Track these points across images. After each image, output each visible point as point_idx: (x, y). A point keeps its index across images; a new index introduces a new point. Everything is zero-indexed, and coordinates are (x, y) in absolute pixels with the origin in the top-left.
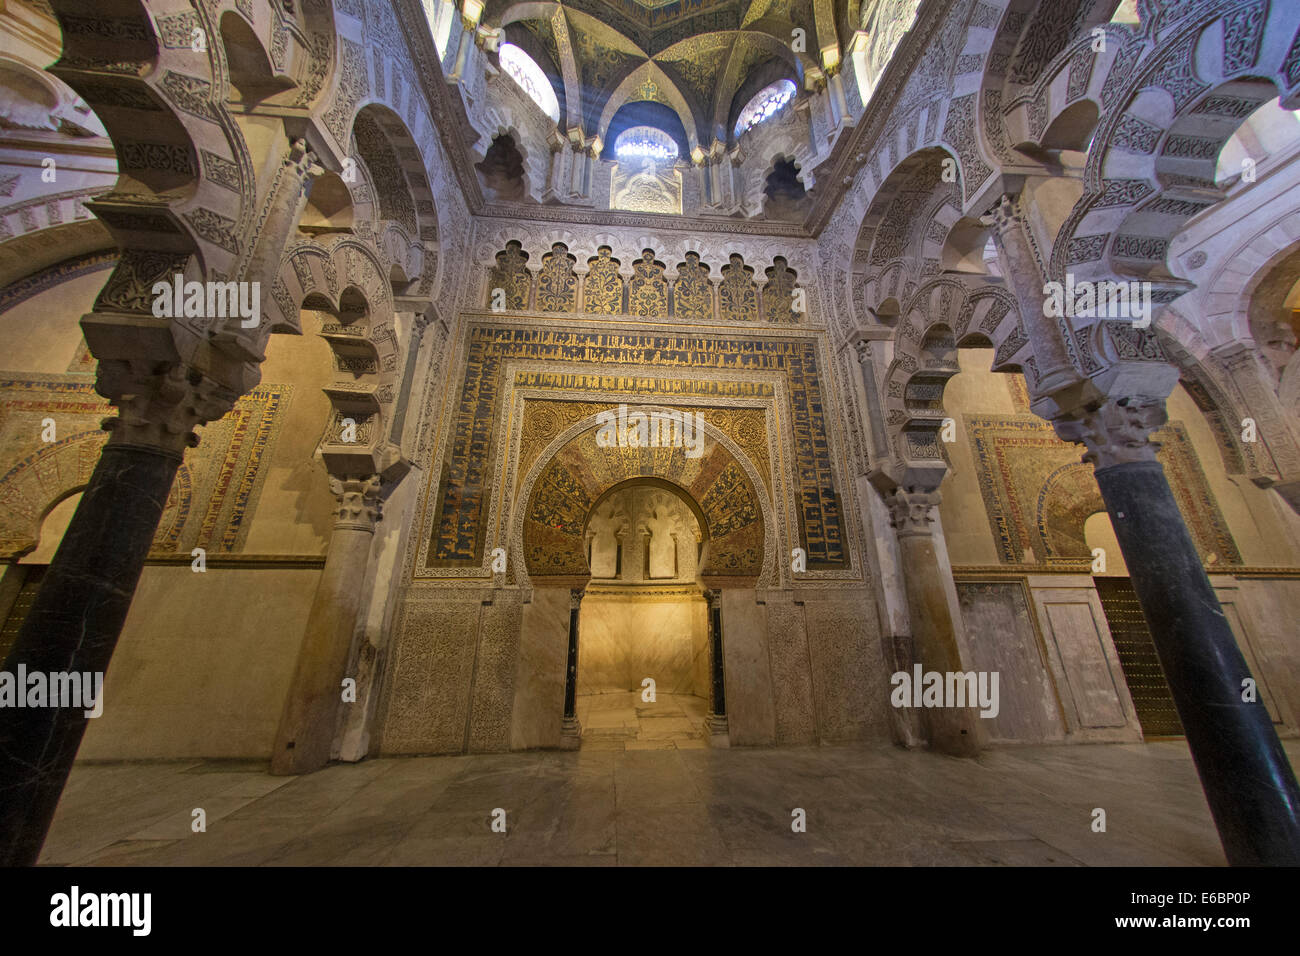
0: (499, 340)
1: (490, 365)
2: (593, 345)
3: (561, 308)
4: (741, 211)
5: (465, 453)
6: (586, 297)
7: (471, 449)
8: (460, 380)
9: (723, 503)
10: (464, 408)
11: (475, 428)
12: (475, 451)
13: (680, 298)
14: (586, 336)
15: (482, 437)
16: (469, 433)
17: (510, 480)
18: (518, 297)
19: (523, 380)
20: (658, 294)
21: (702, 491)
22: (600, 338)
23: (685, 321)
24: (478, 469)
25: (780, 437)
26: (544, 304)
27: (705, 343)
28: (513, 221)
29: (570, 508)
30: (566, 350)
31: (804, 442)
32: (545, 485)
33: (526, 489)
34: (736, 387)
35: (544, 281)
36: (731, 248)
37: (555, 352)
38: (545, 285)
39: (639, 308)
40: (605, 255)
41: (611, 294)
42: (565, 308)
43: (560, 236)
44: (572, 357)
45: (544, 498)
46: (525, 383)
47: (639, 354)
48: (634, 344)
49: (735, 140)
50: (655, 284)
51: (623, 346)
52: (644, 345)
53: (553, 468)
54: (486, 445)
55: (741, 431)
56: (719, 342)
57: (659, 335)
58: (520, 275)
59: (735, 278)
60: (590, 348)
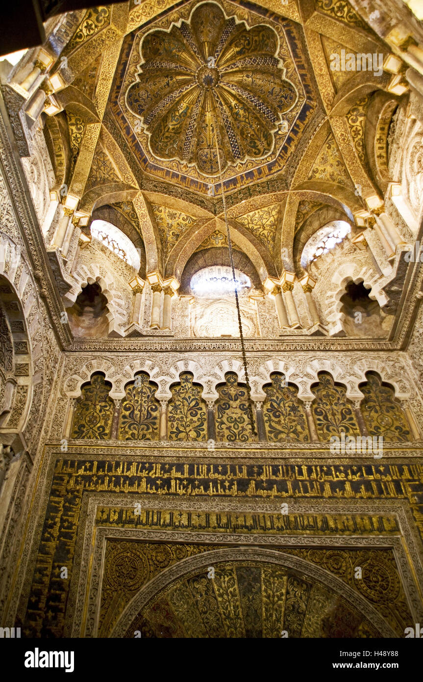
0: (81, 472)
1: (72, 498)
2: (179, 475)
3: (144, 436)
4: (321, 329)
5: (41, 606)
6: (170, 423)
7: (47, 602)
8: (40, 517)
10: (42, 550)
12: (51, 603)
13: (270, 420)
14: (171, 465)
16: (46, 580)
18: (101, 427)
19: (105, 517)
20: (245, 417)
22: (186, 467)
23: (279, 444)
24: (53, 628)
26: (127, 432)
27: (304, 468)
28: (98, 354)
30: (151, 481)
34: (351, 523)
35: (126, 409)
36: (317, 366)
37: (139, 485)
38: (127, 413)
39: (227, 433)
40: (187, 380)
41: (195, 419)
42: (148, 436)
43: (142, 364)
44: (157, 489)
46: (107, 520)
47: (231, 484)
48: (224, 473)
49: (302, 269)
50: (242, 407)
51: (212, 476)
52: (235, 474)
54: (63, 596)
56: (321, 467)
57: (252, 462)
58: (103, 404)
59: (327, 396)
60: (176, 479)
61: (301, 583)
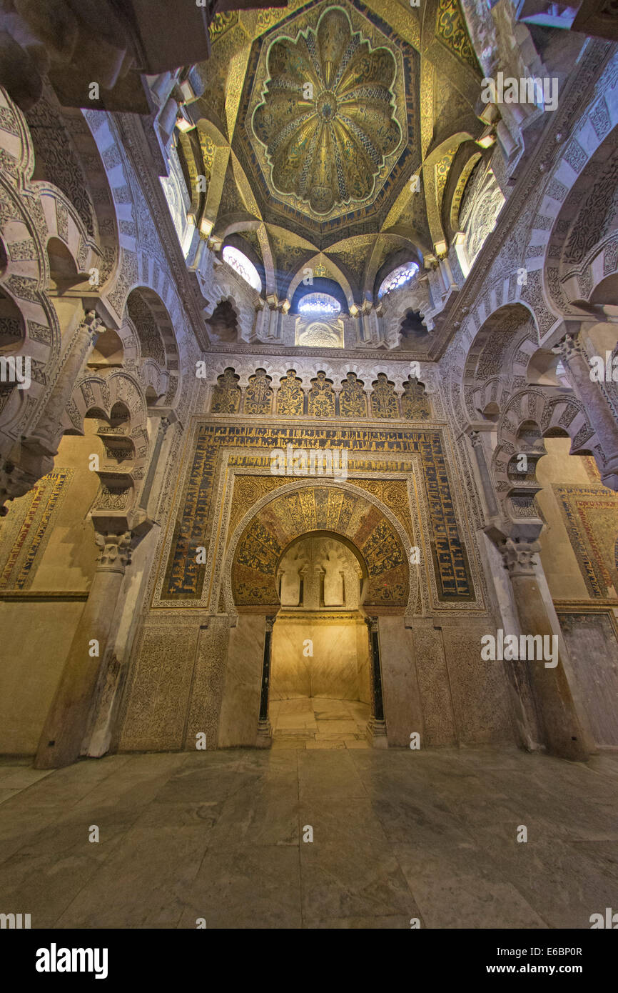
0: (218, 434)
1: (212, 452)
2: (283, 436)
3: (261, 411)
4: (384, 345)
5: (192, 514)
6: (278, 404)
7: (196, 512)
8: (190, 463)
9: (378, 550)
10: (192, 482)
11: (199, 496)
12: (199, 512)
13: (343, 403)
14: (278, 430)
15: (204, 503)
16: (195, 500)
17: (223, 533)
18: (232, 405)
19: (234, 462)
20: (328, 401)
21: (362, 541)
22: (288, 431)
23: (347, 419)
24: (201, 525)
25: (418, 500)
26: (249, 409)
27: (361, 434)
28: (230, 355)
29: (266, 554)
30: (265, 440)
31: (436, 504)
32: (248, 537)
33: (234, 540)
34: (385, 465)
35: (249, 394)
36: (378, 369)
37: (257, 442)
38: (250, 396)
39: (315, 410)
40: (291, 375)
41: (296, 401)
42: (264, 411)
43: (261, 364)
44: (268, 445)
45: (247, 546)
46: (235, 464)
47: (316, 442)
48: (312, 435)
49: (379, 300)
50: (326, 394)
51: (304, 437)
52: (319, 436)
53: (254, 524)
54: (207, 508)
55: (389, 496)
56: (372, 433)
57: (330, 429)
58: (234, 390)
59: (382, 389)
60: (281, 438)
61: (351, 497)
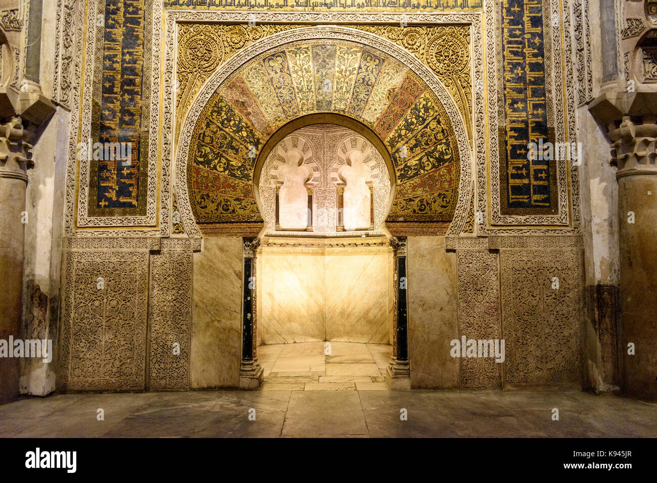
5: (115, 90)
7: (122, 87)
8: (101, 3)
9: (413, 142)
10: (108, 37)
11: (123, 61)
12: (126, 87)
15: (133, 71)
16: (118, 66)
17: (168, 120)
21: (389, 128)
24: (132, 108)
25: (485, 60)
29: (237, 151)
31: (515, 66)
32: (208, 125)
33: (187, 130)
45: (208, 140)
46: (176, 3)
53: (216, 106)
54: (138, 80)
55: (439, 53)
61: (374, 57)
